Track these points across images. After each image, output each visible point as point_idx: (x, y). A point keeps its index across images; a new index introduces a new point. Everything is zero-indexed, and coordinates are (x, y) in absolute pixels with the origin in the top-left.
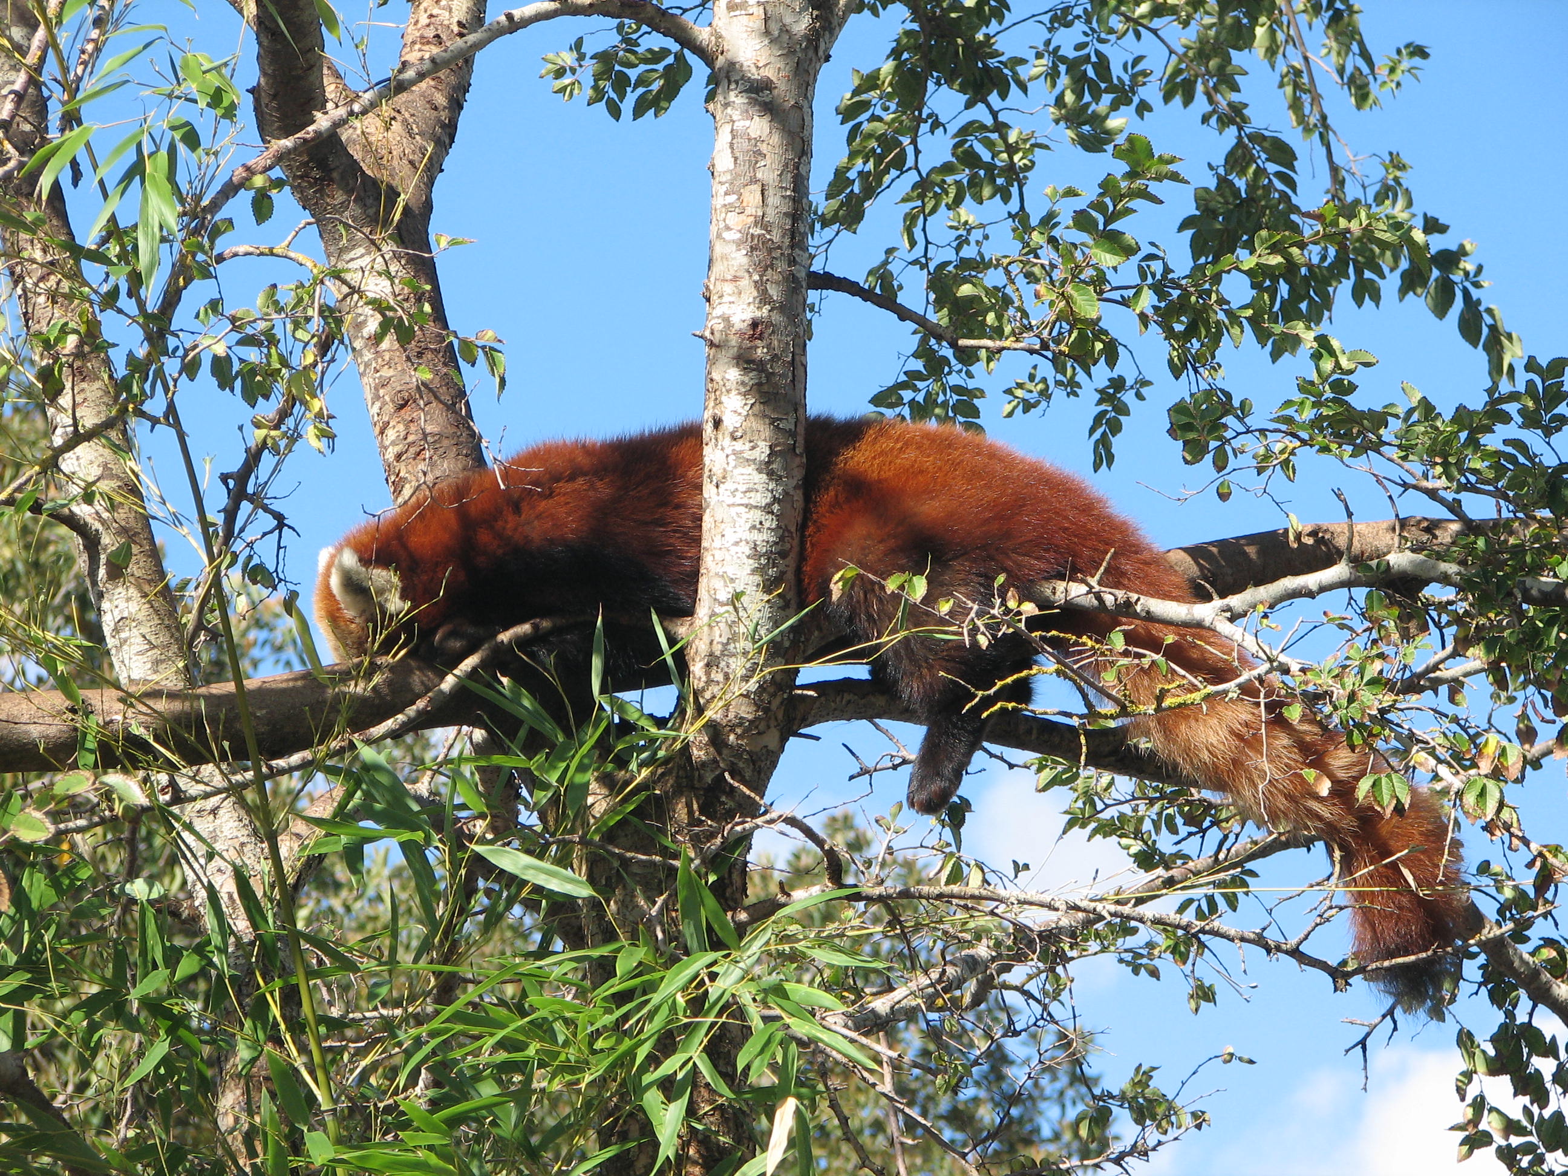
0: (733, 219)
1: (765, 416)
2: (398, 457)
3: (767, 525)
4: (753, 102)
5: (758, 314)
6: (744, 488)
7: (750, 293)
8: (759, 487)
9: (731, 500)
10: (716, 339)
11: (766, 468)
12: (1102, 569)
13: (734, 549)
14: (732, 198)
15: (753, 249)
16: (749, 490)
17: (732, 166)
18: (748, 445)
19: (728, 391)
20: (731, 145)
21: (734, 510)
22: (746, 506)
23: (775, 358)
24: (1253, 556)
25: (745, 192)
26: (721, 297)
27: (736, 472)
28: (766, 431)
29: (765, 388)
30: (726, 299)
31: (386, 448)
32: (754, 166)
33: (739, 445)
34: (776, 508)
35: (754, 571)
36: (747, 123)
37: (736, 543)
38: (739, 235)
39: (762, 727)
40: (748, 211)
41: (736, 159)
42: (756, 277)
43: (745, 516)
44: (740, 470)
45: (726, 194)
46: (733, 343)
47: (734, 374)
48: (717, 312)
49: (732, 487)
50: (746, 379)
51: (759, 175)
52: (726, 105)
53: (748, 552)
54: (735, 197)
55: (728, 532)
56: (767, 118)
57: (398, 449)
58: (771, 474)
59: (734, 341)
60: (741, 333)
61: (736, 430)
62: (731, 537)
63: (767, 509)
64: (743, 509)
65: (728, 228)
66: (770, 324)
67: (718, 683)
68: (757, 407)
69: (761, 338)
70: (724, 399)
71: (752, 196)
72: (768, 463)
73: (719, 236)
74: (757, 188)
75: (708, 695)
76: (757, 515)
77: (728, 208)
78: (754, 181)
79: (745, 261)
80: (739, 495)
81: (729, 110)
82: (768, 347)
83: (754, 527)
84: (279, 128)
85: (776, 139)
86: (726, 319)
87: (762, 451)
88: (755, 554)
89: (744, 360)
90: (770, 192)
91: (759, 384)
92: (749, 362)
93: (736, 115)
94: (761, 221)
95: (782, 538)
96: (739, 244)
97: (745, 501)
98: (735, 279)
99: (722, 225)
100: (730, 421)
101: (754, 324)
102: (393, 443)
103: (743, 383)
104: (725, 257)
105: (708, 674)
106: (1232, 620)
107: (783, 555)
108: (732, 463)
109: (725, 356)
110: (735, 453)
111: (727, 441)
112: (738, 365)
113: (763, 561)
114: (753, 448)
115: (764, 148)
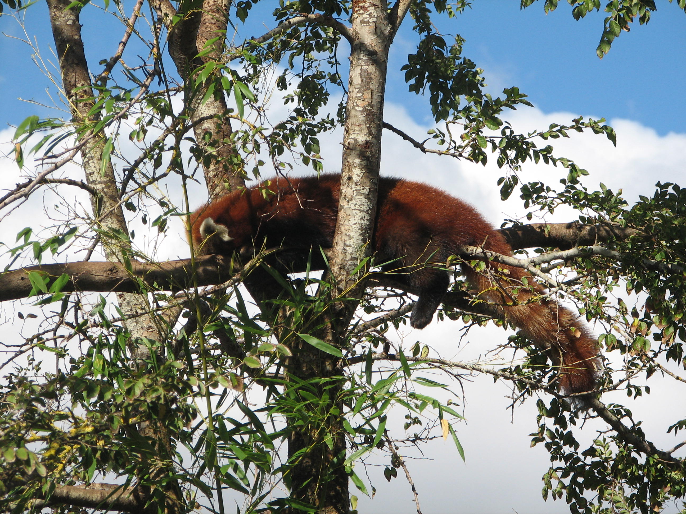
0: (360, 102)
1: (368, 177)
2: (215, 176)
3: (366, 218)
4: (370, 59)
5: (368, 139)
6: (359, 204)
7: (365, 131)
8: (365, 204)
9: (354, 208)
10: (351, 146)
11: (367, 196)
12: (484, 243)
13: (354, 226)
14: (360, 95)
15: (367, 114)
16: (361, 205)
17: (360, 83)
18: (362, 188)
19: (355, 167)
20: (361, 75)
21: (354, 212)
22: (360, 210)
23: (373, 156)
24: (521, 235)
25: (365, 93)
26: (354, 131)
27: (357, 197)
28: (368, 183)
29: (369, 167)
30: (356, 132)
31: (209, 172)
32: (369, 83)
33: (358, 188)
34: (370, 211)
35: (361, 235)
36: (367, 67)
37: (355, 224)
38: (362, 109)
39: (357, 292)
40: (366, 100)
41: (362, 80)
42: (368, 125)
43: (359, 214)
44: (358, 197)
45: (357, 93)
46: (358, 149)
47: (357, 161)
48: (352, 136)
49: (355, 203)
50: (362, 163)
51: (371, 87)
52: (359, 59)
53: (359, 227)
54: (361, 94)
55: (352, 219)
56: (375, 65)
57: (215, 173)
58: (369, 199)
59: (358, 148)
60: (361, 146)
61: (357, 182)
62: (352, 222)
63: (367, 212)
64: (358, 212)
65: (358, 106)
66: (371, 143)
67: (344, 275)
68: (366, 174)
69: (368, 148)
70: (353, 169)
71: (368, 95)
72: (368, 195)
73: (354, 108)
74: (369, 91)
75: (339, 279)
76: (363, 214)
77: (358, 98)
78: (369, 89)
79: (364, 118)
80: (357, 206)
81: (360, 61)
82: (371, 151)
83: (362, 219)
84: (179, 49)
85: (377, 74)
86: (355, 140)
87: (366, 191)
88: (361, 229)
89: (362, 155)
90: (374, 93)
91: (367, 165)
92: (364, 157)
93: (363, 63)
94: (370, 104)
95: (370, 223)
96: (362, 112)
97: (359, 208)
98: (360, 125)
99: (355, 104)
100: (355, 178)
101: (367, 142)
102: (213, 170)
103: (361, 165)
104: (356, 116)
105: (340, 271)
106: (534, 266)
107: (370, 229)
108: (355, 194)
109: (354, 153)
110: (356, 190)
111: (353, 186)
112: (359, 158)
113: (364, 231)
114: (363, 189)
115: (373, 77)
